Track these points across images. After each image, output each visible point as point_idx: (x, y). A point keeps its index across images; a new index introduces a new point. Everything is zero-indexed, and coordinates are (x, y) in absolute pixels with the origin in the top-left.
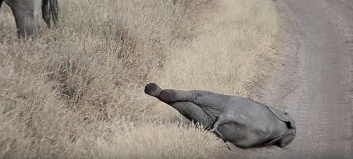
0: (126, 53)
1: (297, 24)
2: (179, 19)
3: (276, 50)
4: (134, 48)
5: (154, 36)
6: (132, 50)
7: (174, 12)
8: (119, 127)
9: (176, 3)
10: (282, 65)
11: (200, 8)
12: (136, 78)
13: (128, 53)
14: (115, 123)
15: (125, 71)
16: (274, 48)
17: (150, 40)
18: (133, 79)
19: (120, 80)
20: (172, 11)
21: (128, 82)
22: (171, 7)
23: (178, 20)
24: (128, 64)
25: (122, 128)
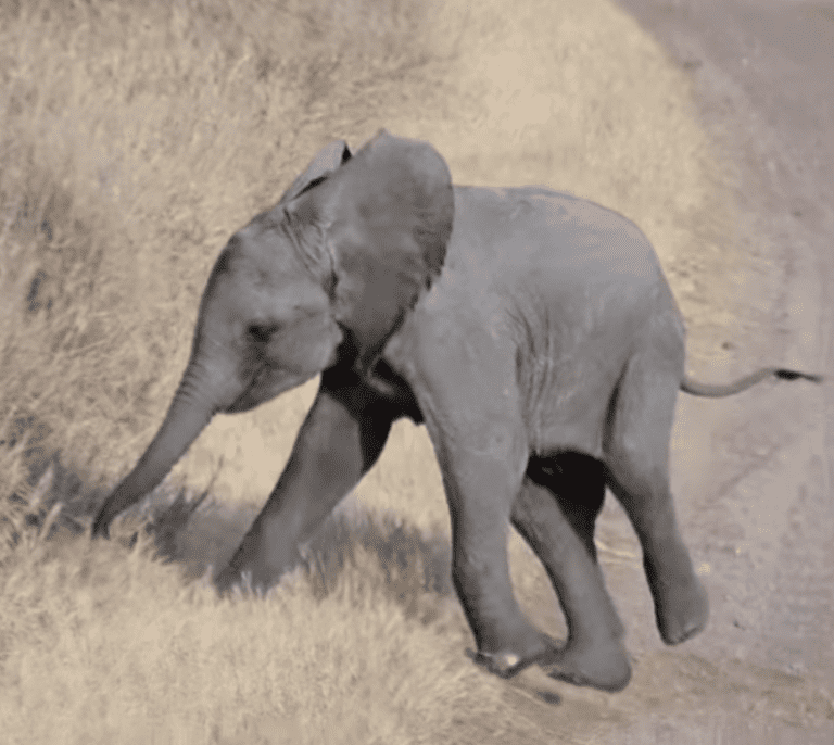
0: (61, 290)
1: (782, 169)
2: (285, 143)
3: (696, 283)
4: (96, 265)
5: (178, 218)
6: (85, 279)
7: (264, 113)
8: (31, 612)
9: (271, 77)
10: (718, 348)
11: (372, 96)
12: (104, 400)
13: (69, 287)
14: (12, 596)
15: (55, 368)
16: (684, 274)
17: (162, 231)
18: (91, 400)
19: (34, 406)
20: (255, 109)
21: (70, 415)
22: (249, 92)
23: (278, 144)
24: (68, 337)
25: (42, 618)
